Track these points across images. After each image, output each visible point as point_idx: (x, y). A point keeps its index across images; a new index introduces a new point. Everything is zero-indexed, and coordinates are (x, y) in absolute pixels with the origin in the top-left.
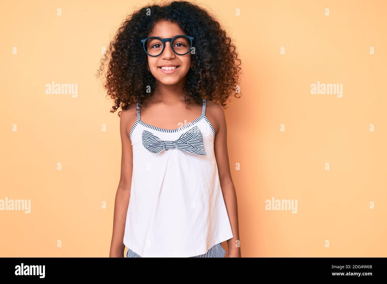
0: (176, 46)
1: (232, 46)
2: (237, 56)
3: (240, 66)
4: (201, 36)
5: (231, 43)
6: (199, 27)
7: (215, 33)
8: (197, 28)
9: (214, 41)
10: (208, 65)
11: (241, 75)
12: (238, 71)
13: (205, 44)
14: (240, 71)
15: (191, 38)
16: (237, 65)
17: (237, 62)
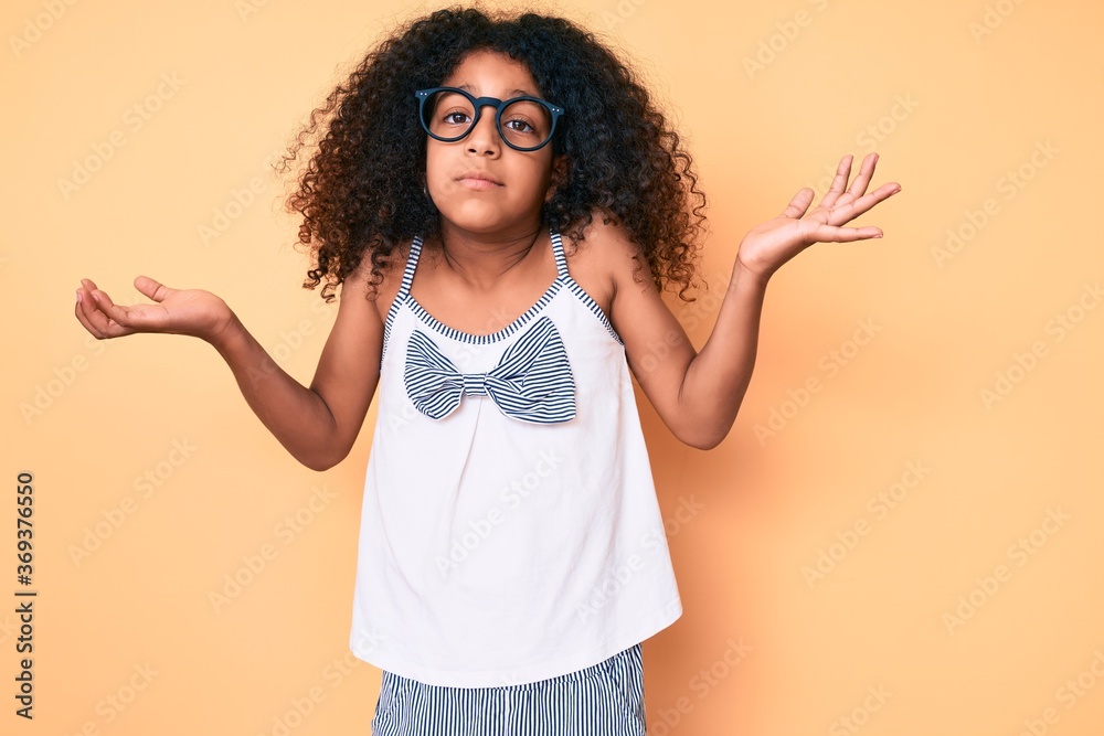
0: (511, 125)
1: (681, 155)
2: (695, 182)
3: (701, 211)
4: (592, 114)
5: (678, 148)
6: (588, 89)
7: (632, 113)
8: (584, 90)
9: (628, 134)
10: (606, 196)
11: (706, 234)
12: (698, 224)
13: (601, 137)
14: (702, 225)
15: (556, 111)
16: (695, 206)
17: (692, 200)
